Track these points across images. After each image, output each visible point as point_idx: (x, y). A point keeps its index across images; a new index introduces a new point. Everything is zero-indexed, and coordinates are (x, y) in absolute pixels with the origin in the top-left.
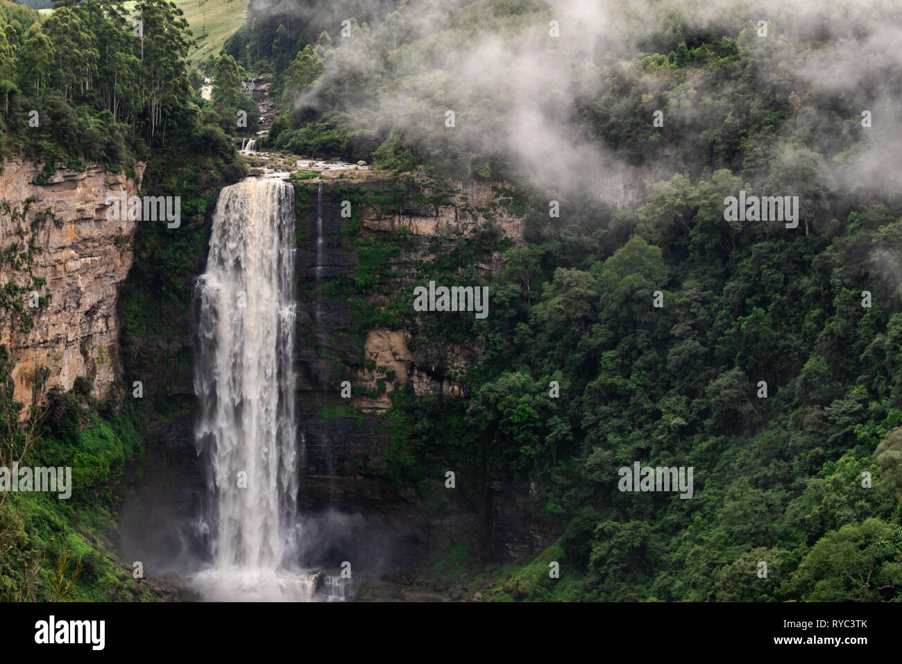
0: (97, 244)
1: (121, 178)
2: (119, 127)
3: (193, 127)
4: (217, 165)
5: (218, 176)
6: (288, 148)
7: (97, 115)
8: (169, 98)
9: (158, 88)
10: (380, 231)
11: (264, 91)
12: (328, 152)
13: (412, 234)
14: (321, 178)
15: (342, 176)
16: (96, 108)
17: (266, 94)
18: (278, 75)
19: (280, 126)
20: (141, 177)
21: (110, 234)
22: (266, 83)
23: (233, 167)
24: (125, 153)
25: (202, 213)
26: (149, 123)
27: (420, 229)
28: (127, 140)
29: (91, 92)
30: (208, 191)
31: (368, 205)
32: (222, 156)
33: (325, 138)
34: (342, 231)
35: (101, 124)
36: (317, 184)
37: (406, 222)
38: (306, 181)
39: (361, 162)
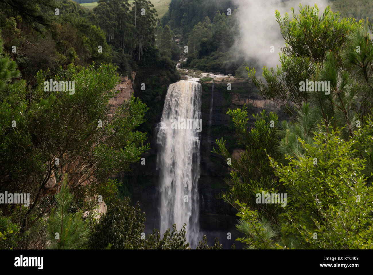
0: (115, 108)
1: (127, 79)
2: (126, 56)
3: (157, 57)
4: (168, 74)
5: (168, 79)
6: (196, 68)
7: (117, 50)
8: (147, 44)
9: (142, 39)
10: (240, 105)
11: (177, 42)
12: (215, 70)
13: (254, 107)
14: (213, 81)
15: (223, 80)
16: (116, 47)
17: (178, 43)
18: (184, 35)
19: (192, 57)
20: (134, 78)
21: (121, 103)
22: (178, 39)
23: (175, 75)
24: (128, 68)
25: (160, 95)
26: (138, 55)
27: (257, 105)
28: (129, 62)
29: (114, 40)
30: (163, 86)
31: (235, 94)
32: (170, 70)
33: (214, 63)
34: (222, 105)
35: (119, 54)
36: (212, 84)
37: (251, 101)
38: (207, 82)
39: (229, 74)
